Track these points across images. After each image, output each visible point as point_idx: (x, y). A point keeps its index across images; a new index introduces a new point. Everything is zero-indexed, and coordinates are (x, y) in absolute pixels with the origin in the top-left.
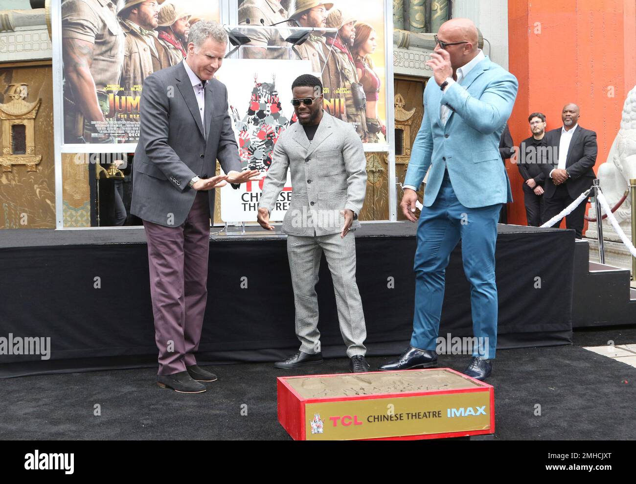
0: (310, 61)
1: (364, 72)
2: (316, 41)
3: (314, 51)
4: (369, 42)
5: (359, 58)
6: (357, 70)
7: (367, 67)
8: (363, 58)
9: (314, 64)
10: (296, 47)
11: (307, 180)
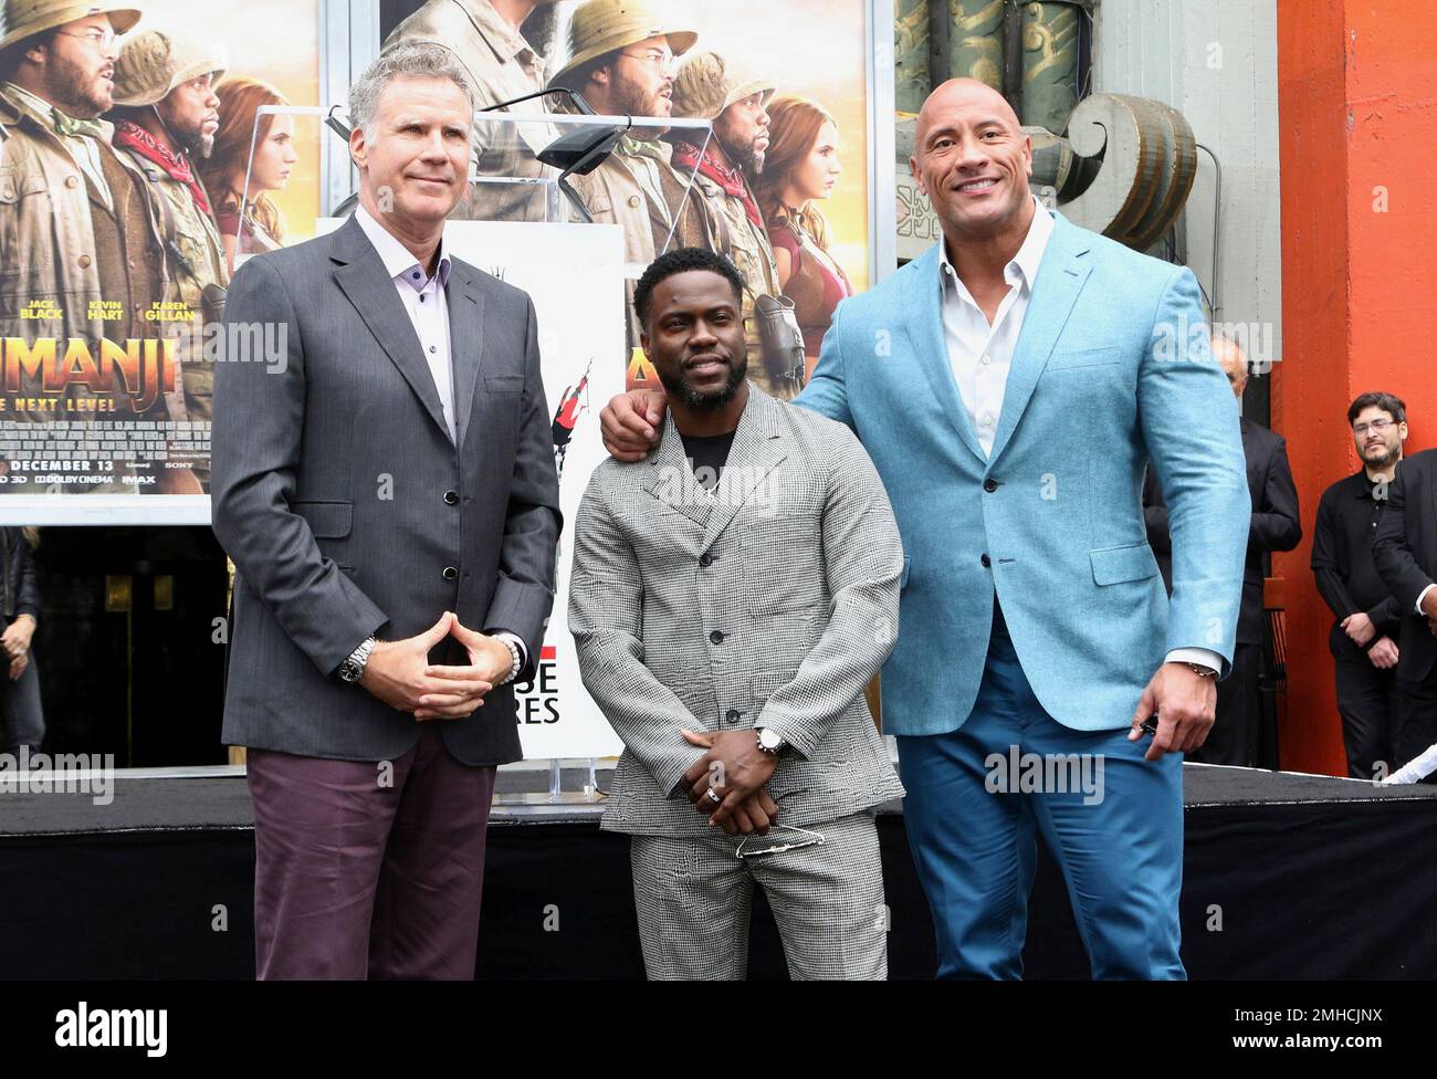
0: (620, 227)
1: (799, 259)
2: (638, 156)
3: (632, 190)
4: (814, 158)
5: (782, 212)
6: (774, 253)
7: (808, 244)
8: (793, 212)
9: (633, 231)
10: (572, 179)
11: (707, 631)
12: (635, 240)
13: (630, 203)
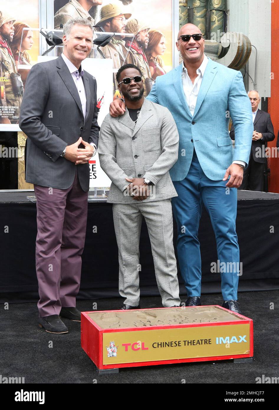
0: (112, 60)
1: (156, 70)
2: (117, 44)
3: (115, 52)
4: (160, 45)
5: (152, 58)
6: (150, 68)
7: (158, 66)
8: (154, 58)
9: (116, 62)
10: (100, 48)
11: (134, 155)
12: (116, 64)
13: (115, 55)
